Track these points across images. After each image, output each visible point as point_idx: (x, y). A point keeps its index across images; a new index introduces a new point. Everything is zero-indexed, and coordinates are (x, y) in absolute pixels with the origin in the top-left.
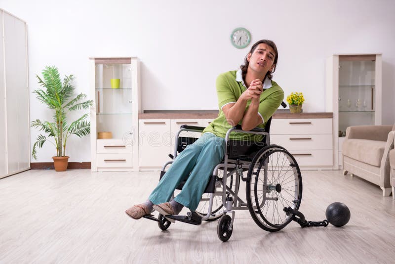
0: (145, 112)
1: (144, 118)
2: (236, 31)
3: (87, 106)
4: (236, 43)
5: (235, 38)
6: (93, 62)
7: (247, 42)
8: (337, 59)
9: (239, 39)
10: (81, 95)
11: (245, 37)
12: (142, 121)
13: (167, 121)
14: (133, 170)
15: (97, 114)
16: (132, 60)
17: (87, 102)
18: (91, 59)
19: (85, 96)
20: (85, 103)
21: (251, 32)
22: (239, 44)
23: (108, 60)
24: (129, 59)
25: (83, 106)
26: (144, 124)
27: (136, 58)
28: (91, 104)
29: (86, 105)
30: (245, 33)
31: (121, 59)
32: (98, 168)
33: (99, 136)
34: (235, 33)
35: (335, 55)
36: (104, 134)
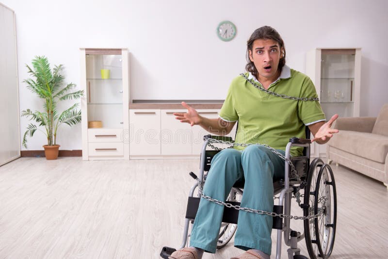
0: (134, 101)
1: (135, 108)
2: (222, 24)
3: (78, 96)
4: (222, 36)
5: (221, 31)
6: (84, 52)
7: (233, 35)
8: (320, 52)
9: (225, 32)
10: (71, 85)
11: (231, 30)
12: (133, 111)
13: (157, 111)
14: (123, 158)
15: (88, 104)
16: (123, 52)
17: (79, 92)
18: (81, 49)
19: (75, 86)
20: (75, 93)
21: (236, 25)
22: (225, 37)
23: (98, 51)
24: (120, 50)
25: (74, 96)
26: (135, 114)
27: (126, 49)
28: (82, 95)
29: (77, 94)
30: (231, 26)
31: (112, 49)
32: (89, 157)
33: (90, 126)
34: (221, 27)
35: (317, 49)
36: (94, 124)
